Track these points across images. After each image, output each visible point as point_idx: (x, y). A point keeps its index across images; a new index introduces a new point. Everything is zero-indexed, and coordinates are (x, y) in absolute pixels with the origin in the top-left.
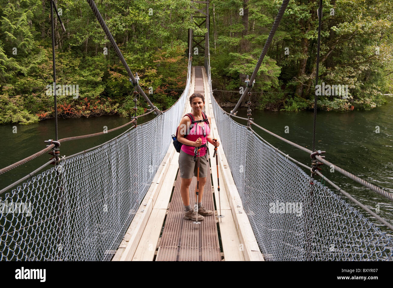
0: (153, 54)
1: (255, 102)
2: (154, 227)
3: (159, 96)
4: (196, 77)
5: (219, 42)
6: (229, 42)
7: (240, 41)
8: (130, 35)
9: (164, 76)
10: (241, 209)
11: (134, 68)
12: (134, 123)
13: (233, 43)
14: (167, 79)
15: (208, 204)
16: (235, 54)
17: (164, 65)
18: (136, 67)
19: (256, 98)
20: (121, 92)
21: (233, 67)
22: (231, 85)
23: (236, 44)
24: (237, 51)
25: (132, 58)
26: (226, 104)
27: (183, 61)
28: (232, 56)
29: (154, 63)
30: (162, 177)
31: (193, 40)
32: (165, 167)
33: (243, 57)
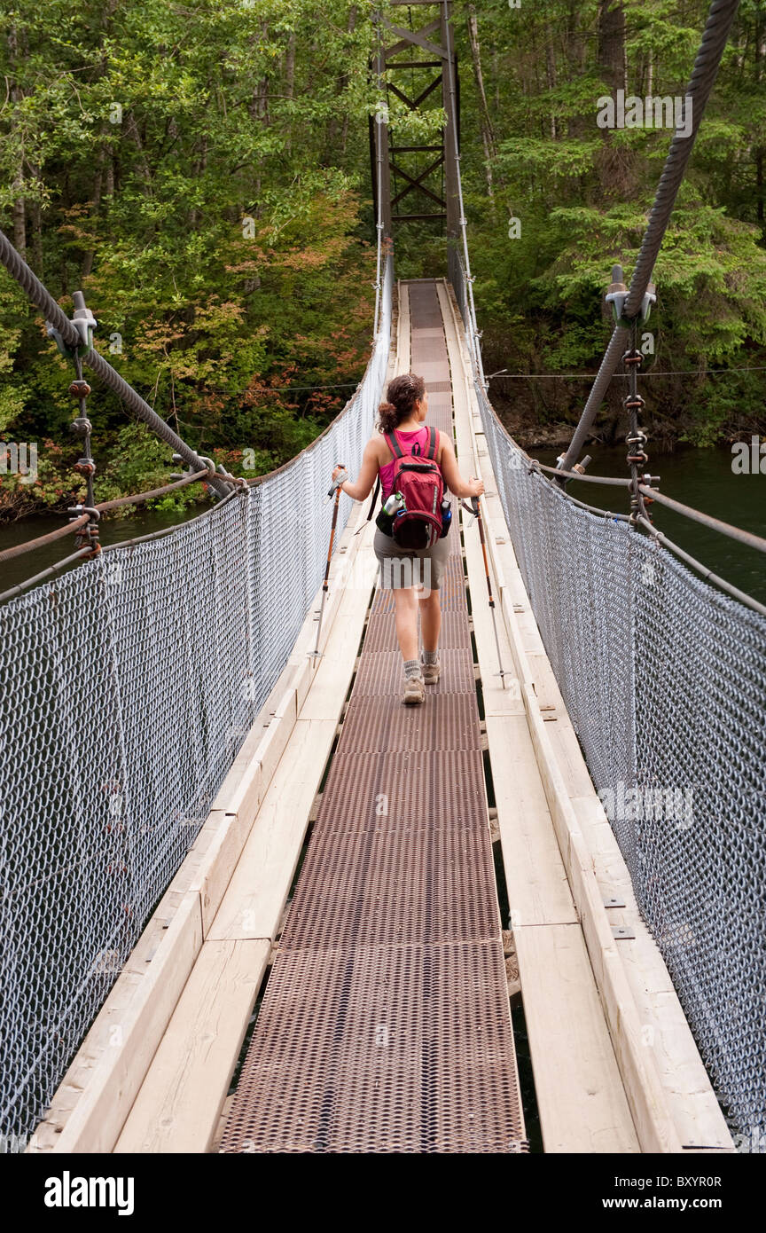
0: (222, 241)
1: (675, 416)
2: (206, 1037)
3: (262, 416)
4: (416, 324)
5: (506, 165)
6: (550, 163)
7: (595, 153)
8: (120, 166)
9: (279, 331)
10: (630, 915)
11: (144, 305)
12: (85, 536)
13: (565, 167)
14: (290, 344)
15: (471, 902)
16: (575, 213)
17: (271, 283)
18: (155, 302)
19: (681, 396)
20: (100, 414)
21: (570, 269)
22: (569, 350)
23: (578, 171)
24: (584, 200)
25: (131, 264)
26: (551, 431)
27: (354, 262)
28: (565, 224)
29: (230, 277)
30: (256, 783)
31: (395, 169)
32: (270, 732)
33: (611, 223)
